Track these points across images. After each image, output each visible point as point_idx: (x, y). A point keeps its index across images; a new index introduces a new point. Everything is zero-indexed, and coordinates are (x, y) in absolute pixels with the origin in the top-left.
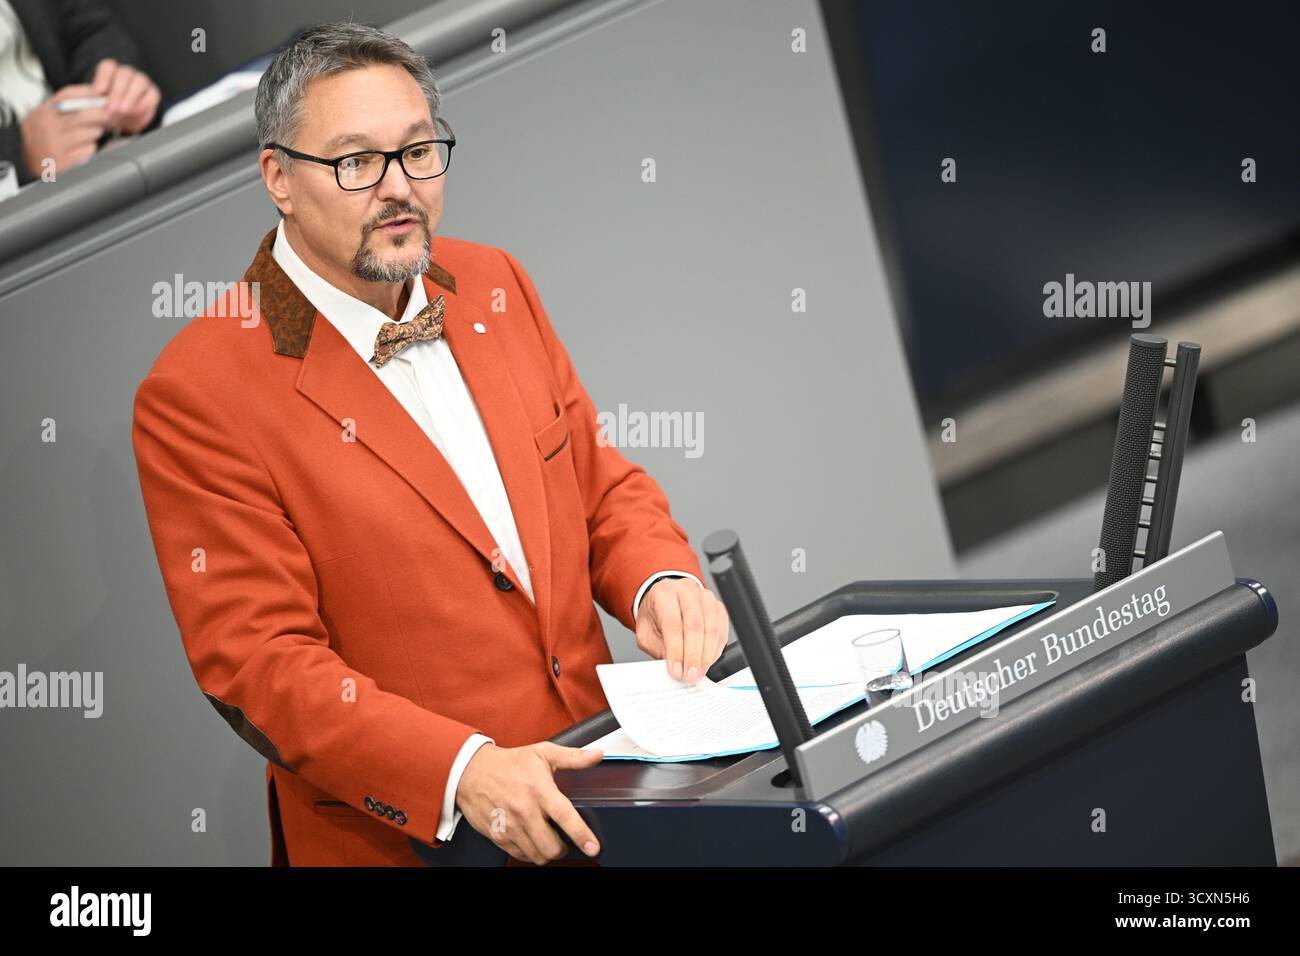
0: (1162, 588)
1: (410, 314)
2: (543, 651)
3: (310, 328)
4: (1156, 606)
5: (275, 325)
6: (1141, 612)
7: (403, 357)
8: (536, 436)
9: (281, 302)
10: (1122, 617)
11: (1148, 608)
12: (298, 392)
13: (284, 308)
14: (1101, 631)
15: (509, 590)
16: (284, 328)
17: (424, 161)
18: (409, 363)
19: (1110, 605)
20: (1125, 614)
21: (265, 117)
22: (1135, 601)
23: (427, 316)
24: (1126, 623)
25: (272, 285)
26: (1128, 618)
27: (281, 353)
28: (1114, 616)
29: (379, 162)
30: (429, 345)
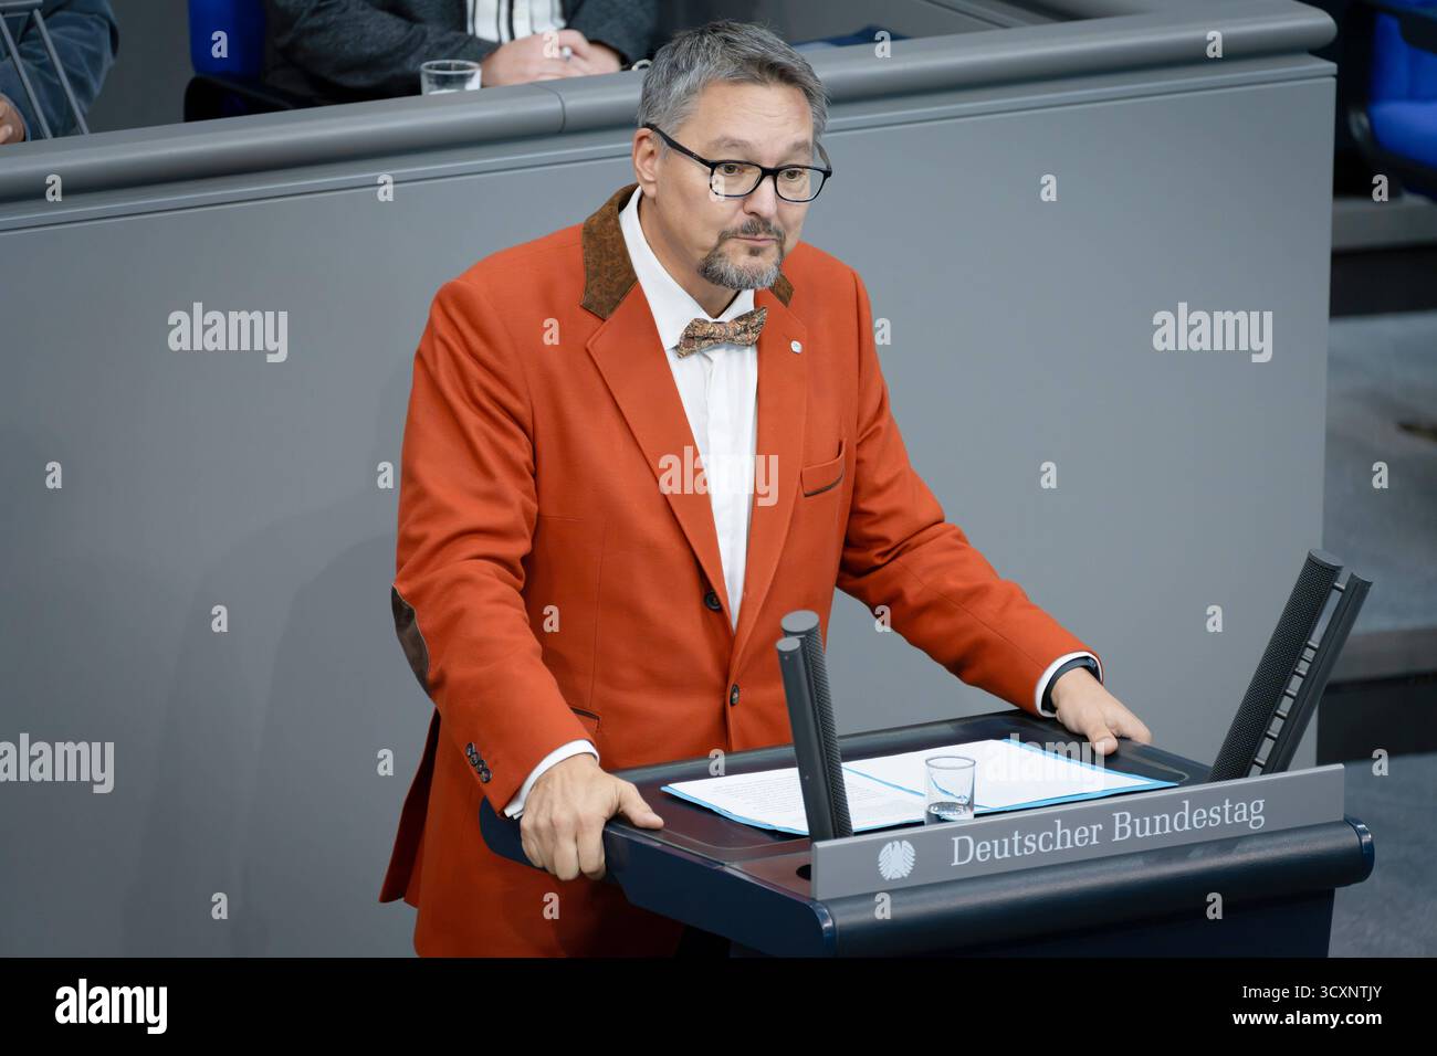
0: (1261, 802)
1: (726, 317)
2: (726, 676)
3: (624, 294)
4: (1249, 816)
5: (592, 280)
6: (1231, 818)
7: (709, 354)
8: (804, 470)
9: (607, 260)
10: (1209, 818)
11: (1240, 816)
12: (587, 350)
13: (607, 267)
14: (1181, 824)
15: (714, 610)
16: (599, 286)
17: (797, 183)
18: (711, 361)
19: (1198, 802)
20: (1212, 815)
21: (654, 97)
22: (1227, 806)
23: (744, 323)
24: (1211, 824)
25: (605, 241)
26: (1214, 820)
27: (586, 308)
28: (1200, 814)
29: (754, 174)
30: (739, 350)
